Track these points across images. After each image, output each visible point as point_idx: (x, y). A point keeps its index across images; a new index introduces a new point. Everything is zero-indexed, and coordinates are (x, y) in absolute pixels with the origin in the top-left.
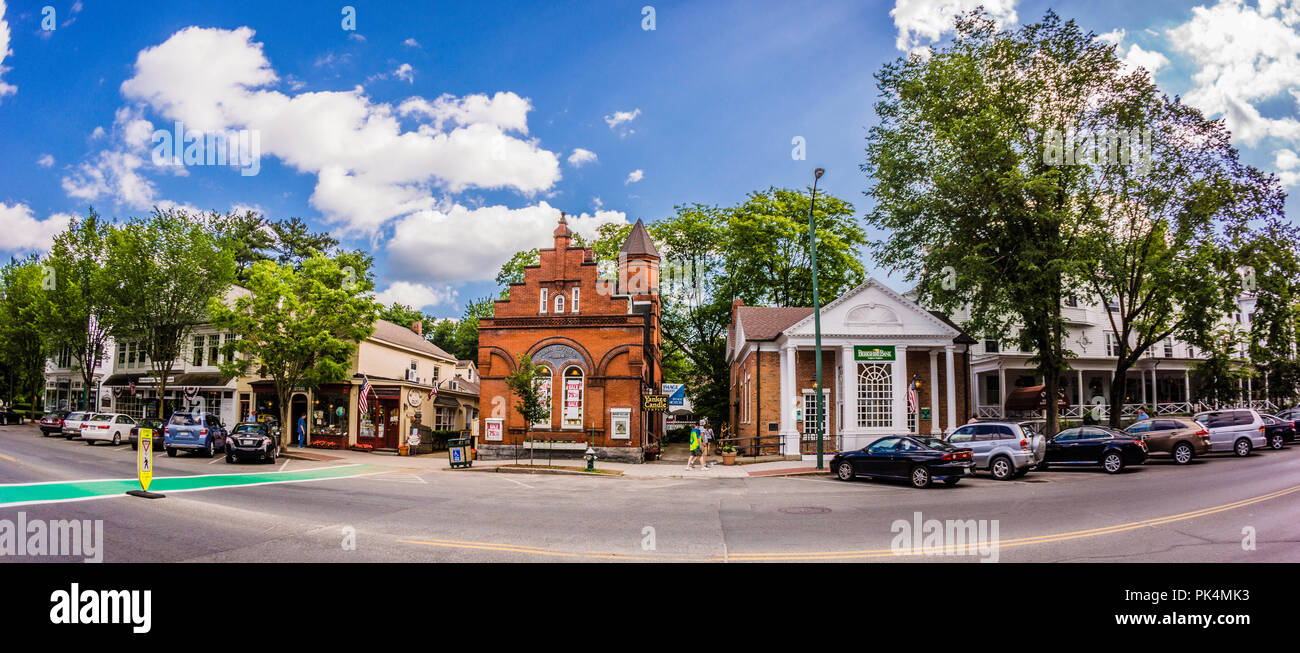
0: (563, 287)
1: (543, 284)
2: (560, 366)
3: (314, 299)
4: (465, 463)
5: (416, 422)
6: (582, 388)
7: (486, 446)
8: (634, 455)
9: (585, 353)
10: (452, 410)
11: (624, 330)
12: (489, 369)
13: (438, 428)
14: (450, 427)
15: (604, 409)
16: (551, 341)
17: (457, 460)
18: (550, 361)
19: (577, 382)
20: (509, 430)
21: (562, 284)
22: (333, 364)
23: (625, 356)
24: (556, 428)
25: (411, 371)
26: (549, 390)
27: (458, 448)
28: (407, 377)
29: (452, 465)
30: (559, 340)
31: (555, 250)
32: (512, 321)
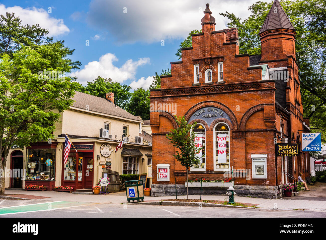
0: (211, 63)
1: (195, 61)
2: (211, 124)
3: (23, 82)
4: (138, 199)
5: (107, 168)
6: (228, 139)
7: (157, 185)
8: (271, 192)
9: (230, 113)
10: (138, 159)
11: (259, 93)
12: (159, 127)
13: (125, 172)
14: (134, 172)
15: (246, 155)
16: (203, 105)
17: (132, 196)
18: (204, 120)
19: (225, 135)
20: (175, 173)
21: (209, 60)
22: (40, 128)
23: (260, 114)
24: (210, 170)
25: (104, 130)
26: (203, 142)
27: (133, 188)
28: (101, 135)
29: (129, 200)
30: (210, 104)
31: (203, 34)
32: (174, 91)
